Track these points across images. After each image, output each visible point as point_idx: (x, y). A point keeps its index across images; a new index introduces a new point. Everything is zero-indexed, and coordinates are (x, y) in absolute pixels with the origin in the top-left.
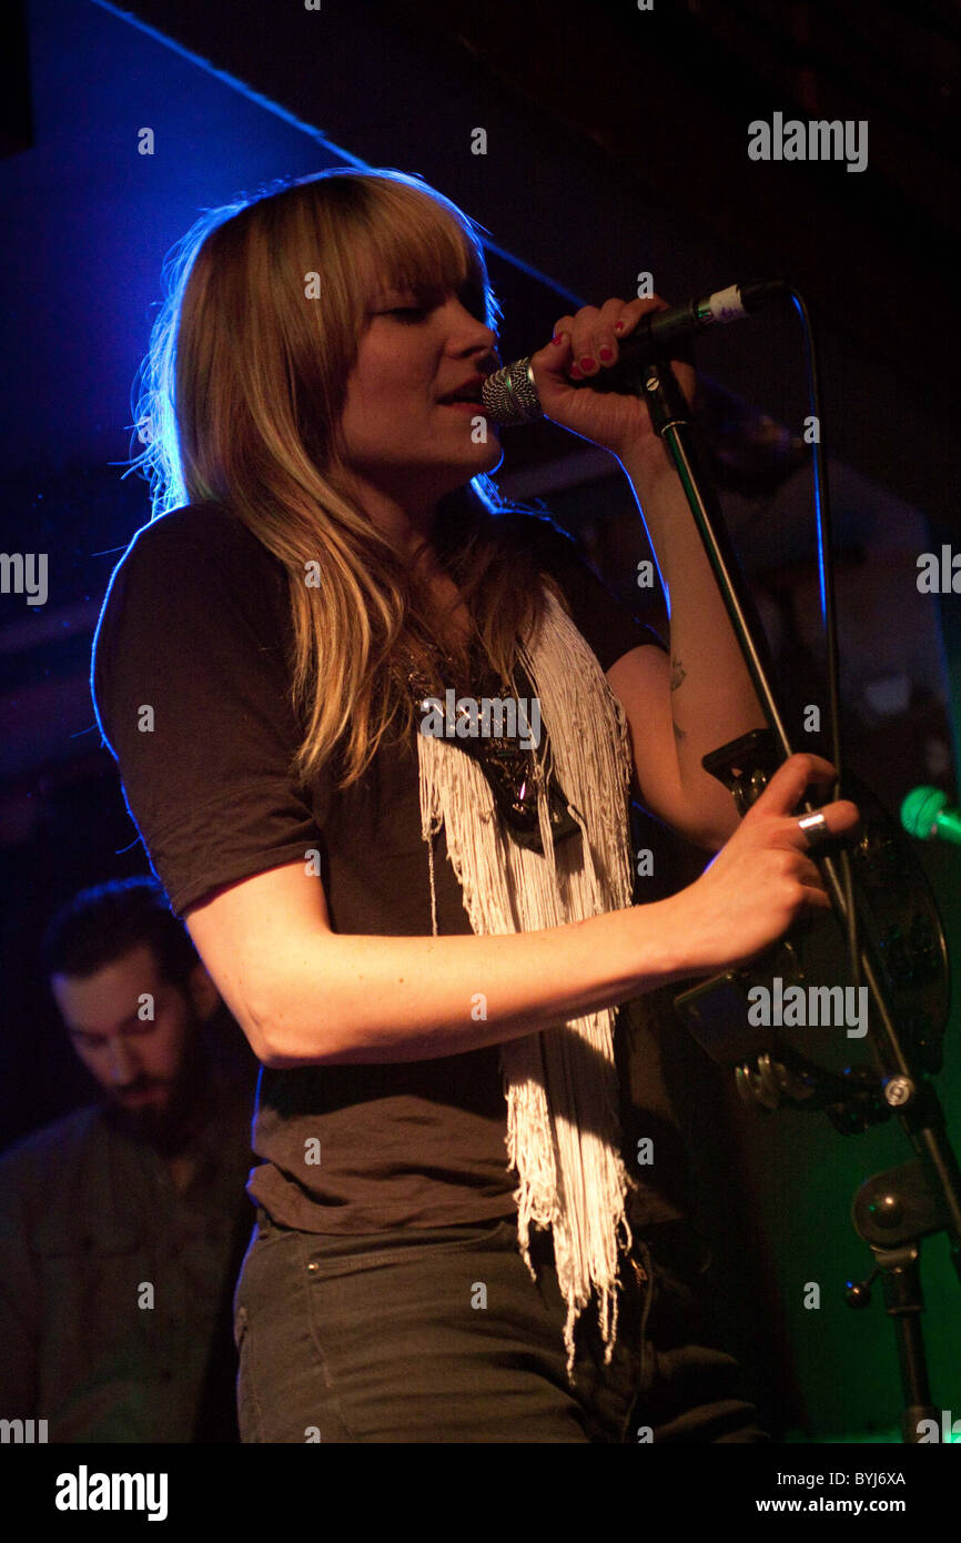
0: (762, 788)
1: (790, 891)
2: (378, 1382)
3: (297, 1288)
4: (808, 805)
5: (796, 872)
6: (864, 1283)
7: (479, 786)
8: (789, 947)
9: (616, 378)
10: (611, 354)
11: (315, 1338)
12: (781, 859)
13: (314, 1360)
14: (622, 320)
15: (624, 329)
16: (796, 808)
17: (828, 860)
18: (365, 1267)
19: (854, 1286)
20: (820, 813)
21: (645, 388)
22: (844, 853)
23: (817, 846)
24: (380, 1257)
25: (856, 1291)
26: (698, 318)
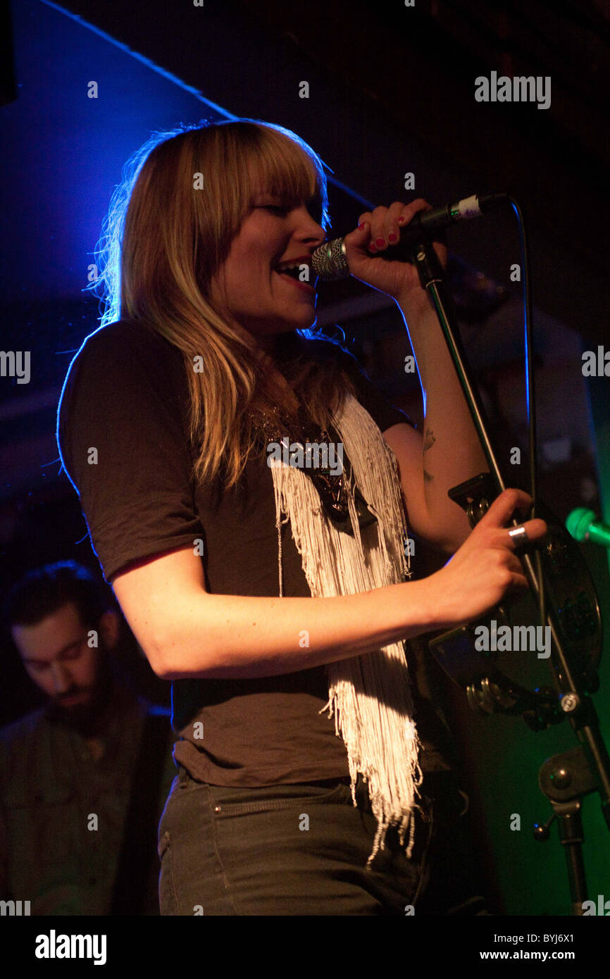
0: (486, 510)
1: (503, 575)
2: (258, 887)
3: (206, 822)
4: (515, 521)
5: (508, 564)
6: (546, 825)
7: (311, 493)
8: (502, 611)
9: (397, 252)
10: (396, 238)
11: (218, 856)
12: (497, 555)
13: (217, 870)
14: (403, 215)
15: (404, 221)
16: (507, 524)
17: (526, 556)
18: (252, 811)
19: (539, 826)
20: (523, 526)
21: (416, 259)
22: (537, 552)
23: (520, 547)
24: (262, 805)
25: (541, 830)
26: (451, 216)
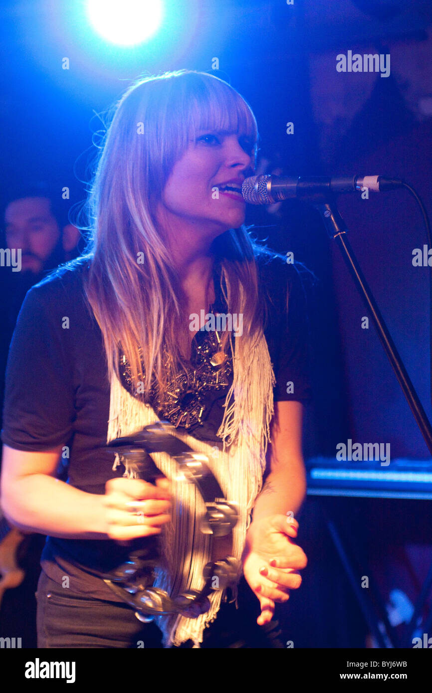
26: (356, 188)
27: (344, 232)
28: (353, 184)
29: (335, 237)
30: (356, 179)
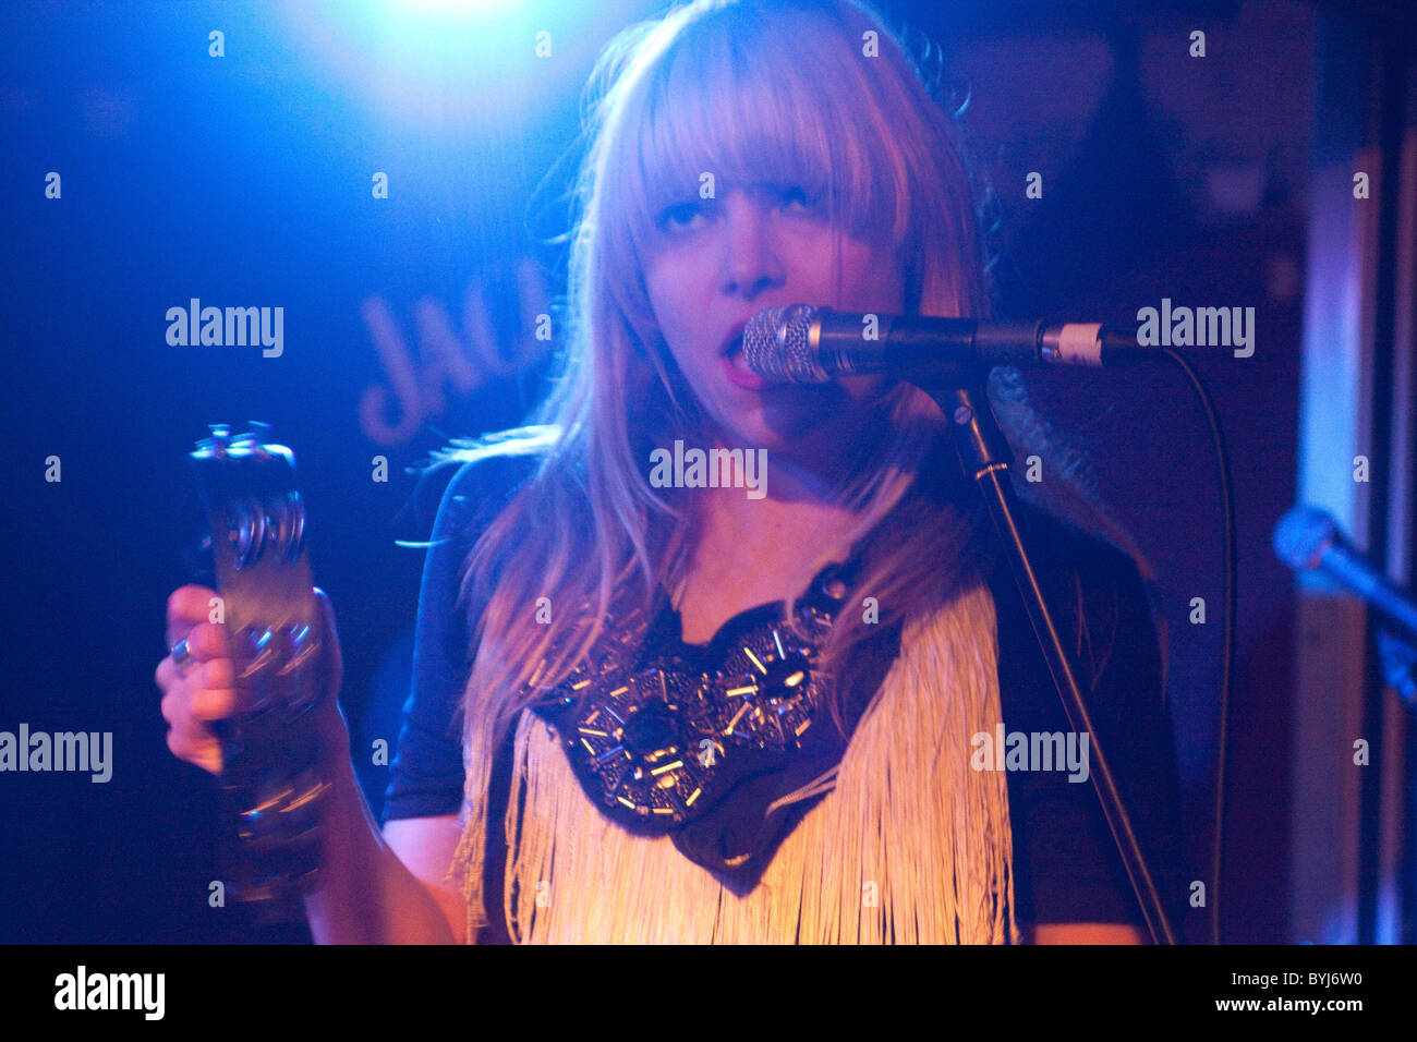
26: (1040, 351)
27: (1004, 466)
28: (1034, 344)
29: (979, 475)
30: (1042, 330)
